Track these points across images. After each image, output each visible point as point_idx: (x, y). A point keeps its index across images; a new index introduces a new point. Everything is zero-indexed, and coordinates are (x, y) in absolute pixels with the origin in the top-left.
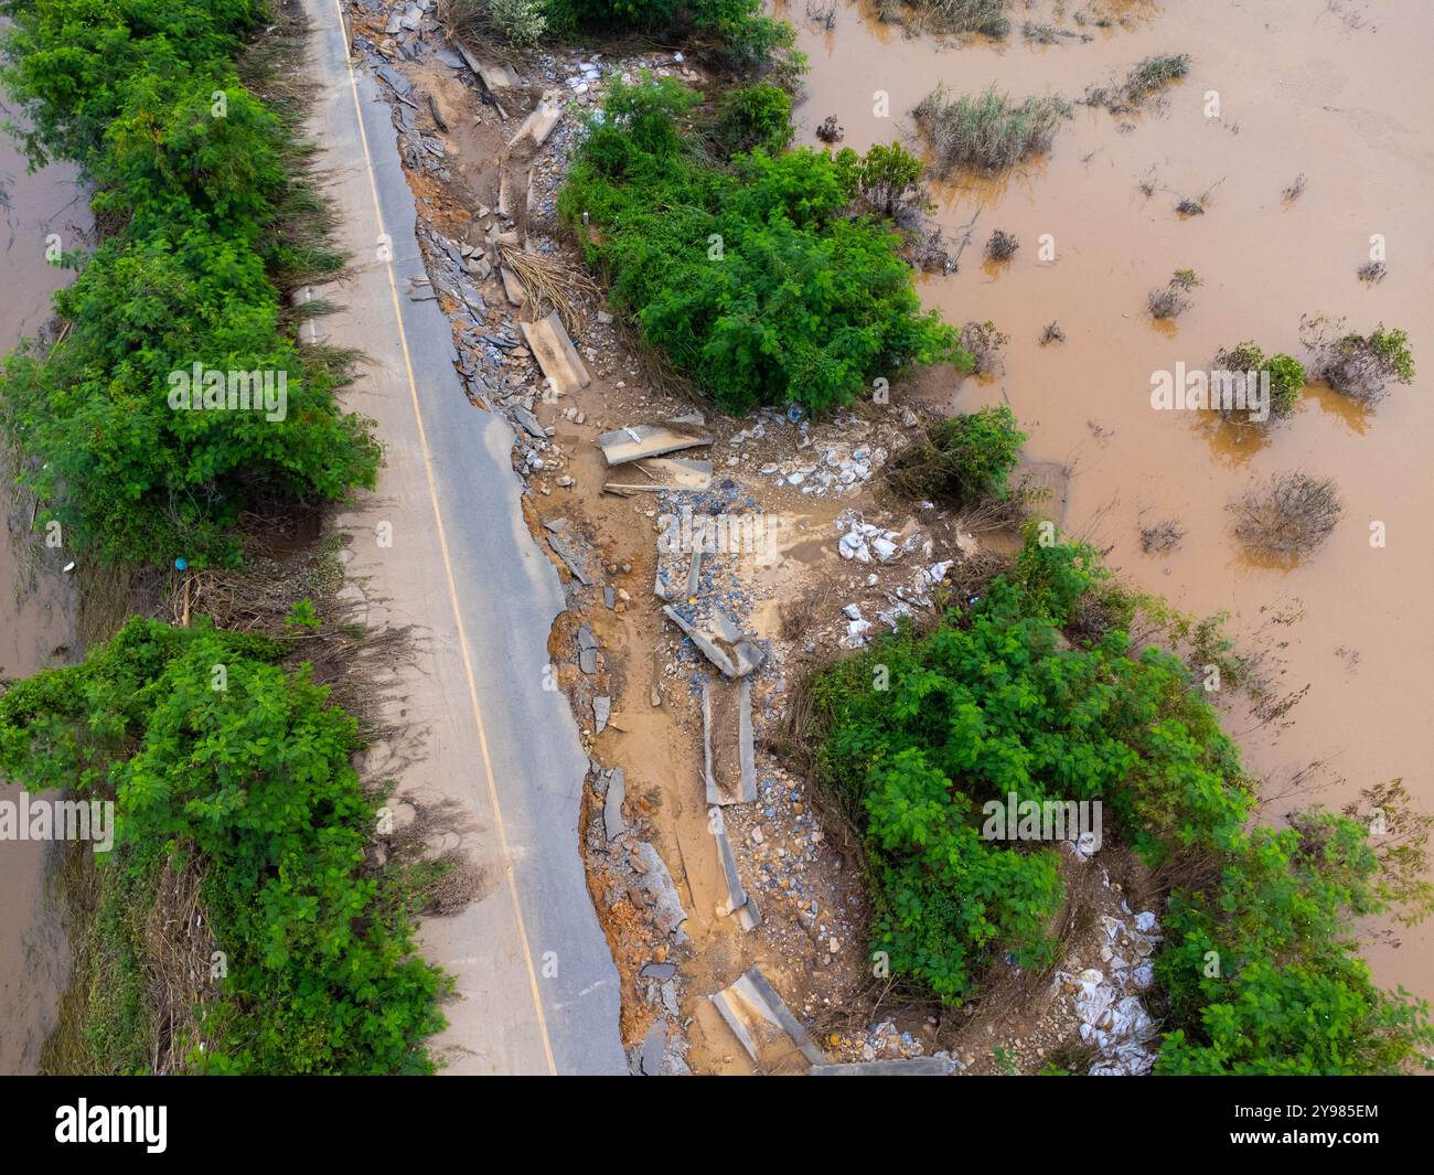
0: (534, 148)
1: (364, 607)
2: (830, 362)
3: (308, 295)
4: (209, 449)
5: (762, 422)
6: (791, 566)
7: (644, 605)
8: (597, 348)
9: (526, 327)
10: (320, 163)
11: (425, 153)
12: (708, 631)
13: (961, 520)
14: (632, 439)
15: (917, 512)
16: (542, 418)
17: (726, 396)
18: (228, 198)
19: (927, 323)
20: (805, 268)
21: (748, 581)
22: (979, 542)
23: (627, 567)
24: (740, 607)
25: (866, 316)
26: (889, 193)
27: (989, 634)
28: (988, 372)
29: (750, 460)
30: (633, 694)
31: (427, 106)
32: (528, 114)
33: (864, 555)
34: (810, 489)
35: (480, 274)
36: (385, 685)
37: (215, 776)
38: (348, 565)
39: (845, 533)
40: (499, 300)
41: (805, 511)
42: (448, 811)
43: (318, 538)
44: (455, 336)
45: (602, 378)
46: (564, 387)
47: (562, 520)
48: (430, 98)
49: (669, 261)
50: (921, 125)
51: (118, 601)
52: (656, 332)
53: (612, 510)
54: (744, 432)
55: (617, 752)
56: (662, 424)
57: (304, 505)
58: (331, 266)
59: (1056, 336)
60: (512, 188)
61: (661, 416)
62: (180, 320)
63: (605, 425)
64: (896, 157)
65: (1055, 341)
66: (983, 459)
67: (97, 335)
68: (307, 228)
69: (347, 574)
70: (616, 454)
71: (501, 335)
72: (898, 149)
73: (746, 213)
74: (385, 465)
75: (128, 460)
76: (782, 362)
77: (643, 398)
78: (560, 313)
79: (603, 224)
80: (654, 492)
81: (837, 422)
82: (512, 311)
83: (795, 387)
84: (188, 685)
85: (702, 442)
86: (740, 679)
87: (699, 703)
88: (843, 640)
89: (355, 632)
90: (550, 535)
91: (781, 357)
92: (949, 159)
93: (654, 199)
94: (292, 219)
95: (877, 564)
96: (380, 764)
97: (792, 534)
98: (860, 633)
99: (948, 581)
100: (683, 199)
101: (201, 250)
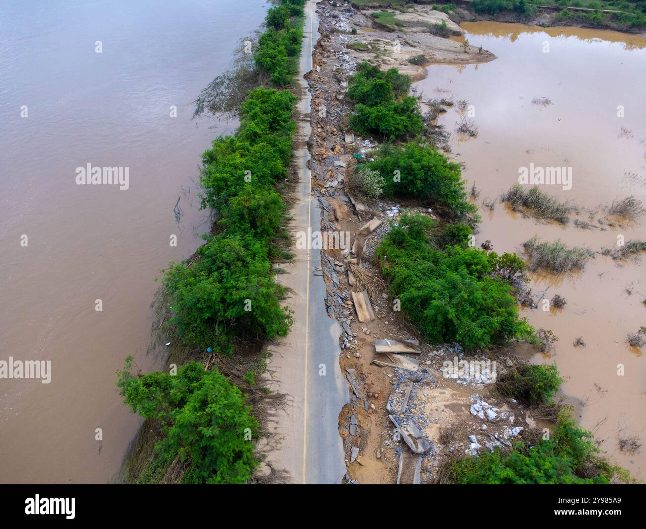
0: (369, 232)
1: (270, 382)
2: (476, 328)
3: (277, 266)
4: (236, 307)
5: (443, 349)
6: (447, 412)
7: (381, 413)
8: (380, 307)
9: (353, 294)
10: (293, 224)
11: (329, 227)
12: (407, 430)
13: (529, 412)
14: (387, 344)
15: (508, 403)
16: (352, 329)
17: (430, 335)
18: (263, 227)
19: (521, 323)
20: (471, 289)
21: (428, 414)
22: (537, 423)
23: (376, 395)
24: (422, 424)
25: (494, 314)
26: (510, 272)
27: (537, 458)
28: (548, 352)
29: (435, 364)
30: (369, 449)
31: (333, 212)
32: (369, 220)
33: (481, 415)
34: (461, 382)
35: (340, 272)
36: (271, 415)
37: (210, 421)
38: (268, 365)
39: (474, 404)
40: (345, 282)
41: (457, 390)
42: (284, 474)
43: (260, 352)
44: (327, 291)
45: (379, 319)
46: (363, 319)
47: (353, 370)
48: (335, 209)
49: (415, 279)
50: (526, 250)
51: (181, 360)
52: (405, 304)
53: (374, 371)
54: (435, 352)
55: (358, 473)
56: (401, 341)
57: (258, 339)
58: (288, 258)
59: (582, 344)
60: (358, 244)
61: (401, 338)
62: (238, 262)
63: (377, 337)
64: (515, 258)
65: (581, 346)
66: (542, 384)
67: (209, 262)
68: (283, 244)
69: (267, 368)
70: (379, 349)
71: (344, 295)
72: (515, 256)
73: (449, 267)
74: (291, 331)
75: (208, 304)
76: (456, 324)
77: (395, 330)
78: (368, 291)
79: (391, 261)
80: (393, 367)
81: (476, 356)
82: (350, 287)
83: (460, 335)
84: (210, 384)
85: (416, 352)
86: (418, 454)
87: (398, 461)
88: (467, 451)
89: (265, 391)
90: (347, 374)
91: (456, 322)
92: (538, 264)
93: (413, 256)
94: (278, 240)
95: (487, 420)
96: (262, 446)
97: (450, 398)
98: (475, 449)
99: (520, 436)
100: (424, 258)
101: (249, 242)
